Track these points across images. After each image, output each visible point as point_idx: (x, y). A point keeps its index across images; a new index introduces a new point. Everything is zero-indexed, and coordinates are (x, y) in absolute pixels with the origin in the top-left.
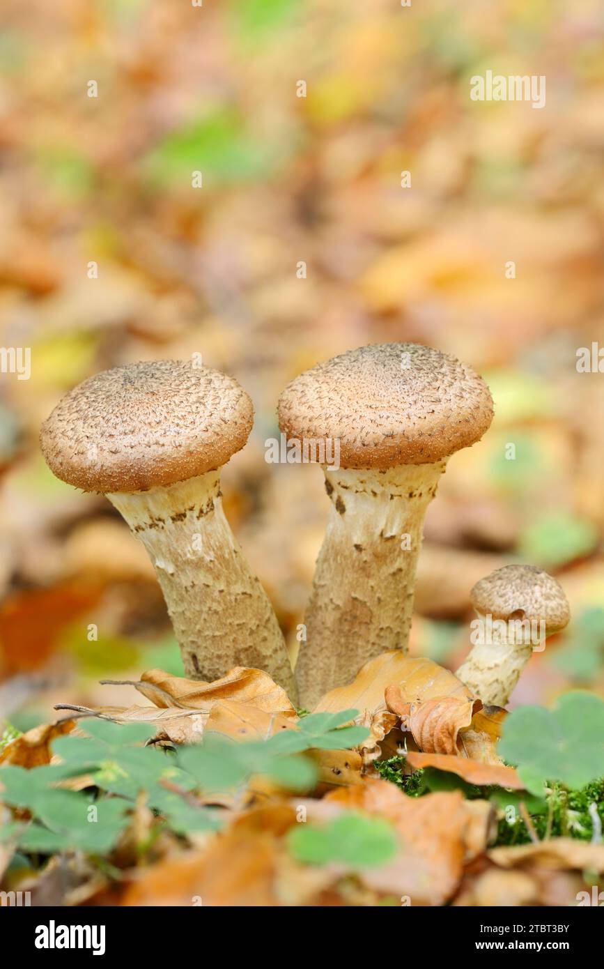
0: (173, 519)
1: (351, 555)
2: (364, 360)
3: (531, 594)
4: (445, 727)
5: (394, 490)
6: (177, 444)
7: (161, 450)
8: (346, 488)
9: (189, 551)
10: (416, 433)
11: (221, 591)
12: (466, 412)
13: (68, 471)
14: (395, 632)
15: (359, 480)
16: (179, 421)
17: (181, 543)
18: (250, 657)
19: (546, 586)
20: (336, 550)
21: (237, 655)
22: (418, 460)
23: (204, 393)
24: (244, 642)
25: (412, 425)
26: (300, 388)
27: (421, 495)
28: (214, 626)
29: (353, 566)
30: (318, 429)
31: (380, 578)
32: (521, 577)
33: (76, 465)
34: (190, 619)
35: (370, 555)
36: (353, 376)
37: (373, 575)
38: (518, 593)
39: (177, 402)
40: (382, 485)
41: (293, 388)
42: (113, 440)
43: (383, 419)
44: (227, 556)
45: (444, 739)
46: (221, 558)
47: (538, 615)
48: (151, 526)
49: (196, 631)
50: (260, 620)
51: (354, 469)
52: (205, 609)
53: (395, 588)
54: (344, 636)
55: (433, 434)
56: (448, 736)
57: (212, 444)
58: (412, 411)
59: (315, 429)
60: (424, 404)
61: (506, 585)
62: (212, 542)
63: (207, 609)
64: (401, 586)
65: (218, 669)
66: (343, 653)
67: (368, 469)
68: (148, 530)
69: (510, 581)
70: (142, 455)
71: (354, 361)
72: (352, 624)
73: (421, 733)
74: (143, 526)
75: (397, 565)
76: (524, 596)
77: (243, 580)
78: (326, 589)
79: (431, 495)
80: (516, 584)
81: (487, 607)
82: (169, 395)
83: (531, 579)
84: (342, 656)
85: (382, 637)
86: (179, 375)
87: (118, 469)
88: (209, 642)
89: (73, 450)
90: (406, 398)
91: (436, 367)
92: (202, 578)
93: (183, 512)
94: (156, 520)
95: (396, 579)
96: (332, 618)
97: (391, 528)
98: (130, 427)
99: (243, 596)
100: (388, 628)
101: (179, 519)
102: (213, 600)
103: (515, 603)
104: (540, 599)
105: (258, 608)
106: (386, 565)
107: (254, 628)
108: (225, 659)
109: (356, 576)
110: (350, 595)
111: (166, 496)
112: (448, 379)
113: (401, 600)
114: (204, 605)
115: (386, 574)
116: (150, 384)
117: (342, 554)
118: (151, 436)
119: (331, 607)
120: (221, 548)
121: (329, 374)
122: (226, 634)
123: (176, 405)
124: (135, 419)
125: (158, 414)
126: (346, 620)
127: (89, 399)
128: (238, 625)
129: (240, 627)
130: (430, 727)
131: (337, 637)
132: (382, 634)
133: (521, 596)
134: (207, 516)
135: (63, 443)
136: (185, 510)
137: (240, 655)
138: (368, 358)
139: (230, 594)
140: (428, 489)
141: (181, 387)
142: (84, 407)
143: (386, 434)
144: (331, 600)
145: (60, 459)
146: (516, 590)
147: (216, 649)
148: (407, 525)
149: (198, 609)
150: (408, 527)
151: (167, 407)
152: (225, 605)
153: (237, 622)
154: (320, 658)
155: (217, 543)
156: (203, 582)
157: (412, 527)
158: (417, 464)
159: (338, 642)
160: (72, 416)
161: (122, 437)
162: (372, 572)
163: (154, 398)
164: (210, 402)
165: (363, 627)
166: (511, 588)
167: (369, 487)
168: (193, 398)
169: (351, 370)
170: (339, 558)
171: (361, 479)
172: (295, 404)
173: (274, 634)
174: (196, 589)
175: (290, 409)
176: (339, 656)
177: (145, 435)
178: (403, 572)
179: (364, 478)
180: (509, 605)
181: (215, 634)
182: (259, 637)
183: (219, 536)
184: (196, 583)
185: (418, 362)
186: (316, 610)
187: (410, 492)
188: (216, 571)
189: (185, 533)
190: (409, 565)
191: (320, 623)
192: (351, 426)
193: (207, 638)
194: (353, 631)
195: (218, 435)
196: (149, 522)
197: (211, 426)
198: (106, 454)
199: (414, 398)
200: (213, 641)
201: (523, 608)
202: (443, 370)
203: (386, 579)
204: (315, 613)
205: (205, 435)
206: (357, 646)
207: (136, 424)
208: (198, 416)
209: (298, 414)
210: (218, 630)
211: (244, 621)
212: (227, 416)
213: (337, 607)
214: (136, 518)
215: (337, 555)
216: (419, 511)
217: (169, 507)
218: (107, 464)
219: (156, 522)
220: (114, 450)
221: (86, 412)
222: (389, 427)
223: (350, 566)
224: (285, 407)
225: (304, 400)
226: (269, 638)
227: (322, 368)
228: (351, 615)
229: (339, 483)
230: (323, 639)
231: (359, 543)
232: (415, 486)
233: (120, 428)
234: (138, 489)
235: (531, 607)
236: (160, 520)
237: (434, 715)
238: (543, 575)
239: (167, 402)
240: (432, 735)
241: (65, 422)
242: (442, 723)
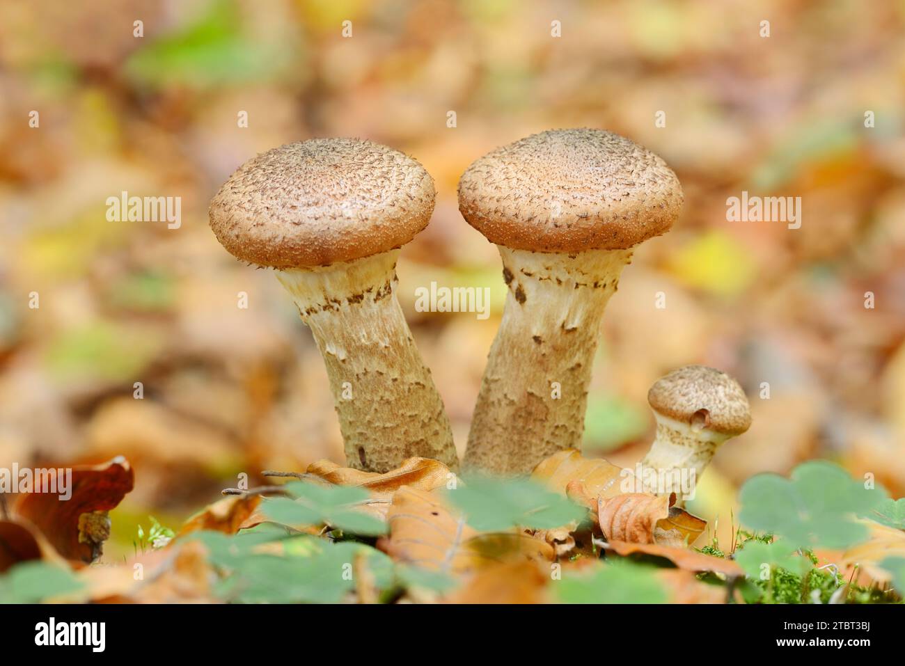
0: (350, 301)
1: (529, 348)
2: (553, 142)
3: (714, 394)
4: (639, 520)
5: (579, 278)
6: (364, 218)
7: (347, 223)
8: (529, 275)
9: (364, 336)
10: (611, 216)
11: (395, 380)
12: (659, 198)
13: (245, 244)
14: (570, 431)
15: (544, 266)
16: (364, 195)
17: (355, 327)
18: (421, 451)
19: (729, 387)
20: (513, 342)
21: (408, 448)
22: (611, 244)
23: (387, 168)
24: (416, 435)
25: (607, 207)
26: (484, 169)
27: (605, 286)
28: (385, 417)
29: (531, 359)
30: (507, 210)
31: (558, 373)
32: (704, 376)
33: (254, 237)
34: (360, 409)
35: (549, 348)
36: (542, 156)
37: (551, 369)
38: (702, 393)
39: (362, 176)
40: (569, 273)
41: (477, 169)
42: (296, 211)
43: (578, 200)
44: (402, 343)
45: (638, 533)
46: (396, 344)
47: (722, 415)
48: (325, 308)
49: (366, 421)
50: (432, 413)
51: (543, 252)
52: (377, 398)
53: (572, 385)
54: (518, 434)
55: (628, 217)
56: (642, 529)
57: (398, 219)
58: (607, 192)
59: (504, 210)
60: (618, 187)
61: (688, 383)
62: (388, 328)
63: (379, 399)
64: (578, 382)
65: (387, 463)
66: (516, 451)
67: (557, 253)
68: (322, 312)
69: (692, 380)
70: (327, 227)
71: (542, 143)
72: (526, 422)
73: (611, 527)
74: (316, 308)
75: (576, 360)
76: (708, 396)
77: (417, 370)
78: (499, 383)
79: (613, 288)
80: (698, 383)
81: (668, 406)
82: (353, 168)
83: (714, 379)
84: (515, 454)
85: (557, 436)
86: (361, 150)
87: (301, 241)
88: (379, 434)
89: (252, 222)
90: (600, 180)
91: (628, 152)
92: (376, 365)
93: (360, 293)
94: (331, 301)
95: (574, 375)
96: (505, 415)
97: (573, 319)
98: (314, 199)
99: (416, 386)
100: (563, 426)
101: (356, 301)
102: (386, 389)
103: (699, 402)
104: (724, 399)
105: (430, 399)
106: (566, 359)
107: (426, 421)
108: (395, 452)
109: (533, 370)
110: (526, 390)
111: (345, 275)
112: (640, 164)
113: (578, 397)
114: (376, 394)
115: (565, 369)
116: (331, 157)
117: (519, 347)
118: (337, 208)
119: (504, 403)
120: (396, 334)
121: (516, 155)
122: (398, 425)
123: (361, 178)
124: (319, 191)
125: (343, 186)
126: (520, 416)
127: (266, 171)
128: (410, 416)
129: (412, 419)
130: (620, 522)
131: (510, 434)
132: (557, 433)
133: (705, 396)
134: (385, 299)
135: (239, 215)
136: (363, 292)
137: (410, 448)
138: (557, 140)
139: (403, 383)
140: (611, 281)
141: (364, 161)
142: (261, 179)
143: (580, 215)
144: (505, 395)
145: (236, 232)
146: (699, 390)
147: (386, 441)
148: (589, 317)
149: (369, 398)
150: (590, 320)
151: (352, 180)
152: (398, 394)
153: (409, 414)
154: (491, 457)
155: (393, 329)
156: (377, 369)
157: (594, 320)
158: (609, 249)
159: (511, 440)
160: (247, 189)
161: (305, 208)
162: (550, 365)
163: (337, 170)
164: (394, 177)
165: (538, 424)
166: (694, 387)
167: (555, 274)
168: (377, 172)
169: (540, 151)
170: (515, 351)
171: (547, 266)
172: (481, 184)
173: (445, 428)
174: (369, 377)
175: (474, 189)
176: (511, 454)
177: (330, 207)
178: (582, 368)
179: (550, 264)
180: (692, 404)
181: (386, 426)
182: (430, 430)
183: (394, 322)
184: (369, 370)
185: (609, 146)
186: (488, 406)
187: (595, 281)
188: (390, 358)
189: (361, 316)
190: (587, 360)
191: (492, 420)
192: (543, 206)
193: (377, 429)
194: (527, 428)
195: (404, 210)
196: (324, 303)
197: (397, 200)
198: (288, 225)
199: (608, 180)
200: (383, 433)
201: (707, 408)
202: (634, 155)
203: (564, 374)
204: (486, 409)
205: (392, 210)
206: (531, 444)
207: (320, 195)
208: (384, 191)
209: (484, 195)
210: (390, 422)
211: (416, 412)
212: (413, 192)
213: (512, 403)
214: (309, 299)
215: (513, 348)
216: (601, 304)
217: (346, 288)
218: (289, 236)
219: (332, 304)
220: (296, 222)
221: (264, 184)
222: (584, 208)
223: (527, 359)
224: (469, 189)
225: (490, 180)
226: (440, 432)
227: (506, 150)
228: (526, 411)
229: (522, 270)
230: (496, 436)
231: (538, 335)
232: (601, 276)
233: (303, 199)
234: (319, 265)
235: (715, 407)
236: (335, 301)
237: (625, 509)
238: (725, 376)
239: (352, 175)
240: (624, 530)
241: (241, 195)
242: (635, 516)
